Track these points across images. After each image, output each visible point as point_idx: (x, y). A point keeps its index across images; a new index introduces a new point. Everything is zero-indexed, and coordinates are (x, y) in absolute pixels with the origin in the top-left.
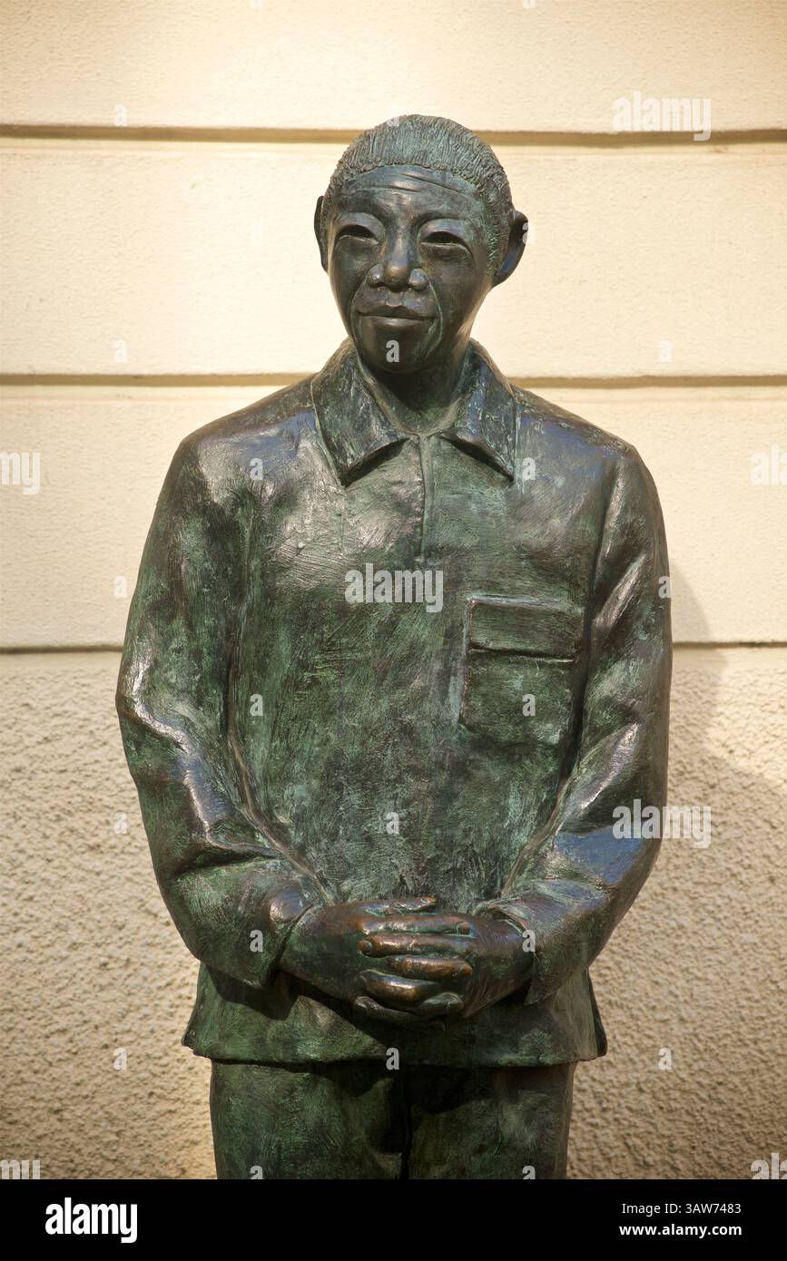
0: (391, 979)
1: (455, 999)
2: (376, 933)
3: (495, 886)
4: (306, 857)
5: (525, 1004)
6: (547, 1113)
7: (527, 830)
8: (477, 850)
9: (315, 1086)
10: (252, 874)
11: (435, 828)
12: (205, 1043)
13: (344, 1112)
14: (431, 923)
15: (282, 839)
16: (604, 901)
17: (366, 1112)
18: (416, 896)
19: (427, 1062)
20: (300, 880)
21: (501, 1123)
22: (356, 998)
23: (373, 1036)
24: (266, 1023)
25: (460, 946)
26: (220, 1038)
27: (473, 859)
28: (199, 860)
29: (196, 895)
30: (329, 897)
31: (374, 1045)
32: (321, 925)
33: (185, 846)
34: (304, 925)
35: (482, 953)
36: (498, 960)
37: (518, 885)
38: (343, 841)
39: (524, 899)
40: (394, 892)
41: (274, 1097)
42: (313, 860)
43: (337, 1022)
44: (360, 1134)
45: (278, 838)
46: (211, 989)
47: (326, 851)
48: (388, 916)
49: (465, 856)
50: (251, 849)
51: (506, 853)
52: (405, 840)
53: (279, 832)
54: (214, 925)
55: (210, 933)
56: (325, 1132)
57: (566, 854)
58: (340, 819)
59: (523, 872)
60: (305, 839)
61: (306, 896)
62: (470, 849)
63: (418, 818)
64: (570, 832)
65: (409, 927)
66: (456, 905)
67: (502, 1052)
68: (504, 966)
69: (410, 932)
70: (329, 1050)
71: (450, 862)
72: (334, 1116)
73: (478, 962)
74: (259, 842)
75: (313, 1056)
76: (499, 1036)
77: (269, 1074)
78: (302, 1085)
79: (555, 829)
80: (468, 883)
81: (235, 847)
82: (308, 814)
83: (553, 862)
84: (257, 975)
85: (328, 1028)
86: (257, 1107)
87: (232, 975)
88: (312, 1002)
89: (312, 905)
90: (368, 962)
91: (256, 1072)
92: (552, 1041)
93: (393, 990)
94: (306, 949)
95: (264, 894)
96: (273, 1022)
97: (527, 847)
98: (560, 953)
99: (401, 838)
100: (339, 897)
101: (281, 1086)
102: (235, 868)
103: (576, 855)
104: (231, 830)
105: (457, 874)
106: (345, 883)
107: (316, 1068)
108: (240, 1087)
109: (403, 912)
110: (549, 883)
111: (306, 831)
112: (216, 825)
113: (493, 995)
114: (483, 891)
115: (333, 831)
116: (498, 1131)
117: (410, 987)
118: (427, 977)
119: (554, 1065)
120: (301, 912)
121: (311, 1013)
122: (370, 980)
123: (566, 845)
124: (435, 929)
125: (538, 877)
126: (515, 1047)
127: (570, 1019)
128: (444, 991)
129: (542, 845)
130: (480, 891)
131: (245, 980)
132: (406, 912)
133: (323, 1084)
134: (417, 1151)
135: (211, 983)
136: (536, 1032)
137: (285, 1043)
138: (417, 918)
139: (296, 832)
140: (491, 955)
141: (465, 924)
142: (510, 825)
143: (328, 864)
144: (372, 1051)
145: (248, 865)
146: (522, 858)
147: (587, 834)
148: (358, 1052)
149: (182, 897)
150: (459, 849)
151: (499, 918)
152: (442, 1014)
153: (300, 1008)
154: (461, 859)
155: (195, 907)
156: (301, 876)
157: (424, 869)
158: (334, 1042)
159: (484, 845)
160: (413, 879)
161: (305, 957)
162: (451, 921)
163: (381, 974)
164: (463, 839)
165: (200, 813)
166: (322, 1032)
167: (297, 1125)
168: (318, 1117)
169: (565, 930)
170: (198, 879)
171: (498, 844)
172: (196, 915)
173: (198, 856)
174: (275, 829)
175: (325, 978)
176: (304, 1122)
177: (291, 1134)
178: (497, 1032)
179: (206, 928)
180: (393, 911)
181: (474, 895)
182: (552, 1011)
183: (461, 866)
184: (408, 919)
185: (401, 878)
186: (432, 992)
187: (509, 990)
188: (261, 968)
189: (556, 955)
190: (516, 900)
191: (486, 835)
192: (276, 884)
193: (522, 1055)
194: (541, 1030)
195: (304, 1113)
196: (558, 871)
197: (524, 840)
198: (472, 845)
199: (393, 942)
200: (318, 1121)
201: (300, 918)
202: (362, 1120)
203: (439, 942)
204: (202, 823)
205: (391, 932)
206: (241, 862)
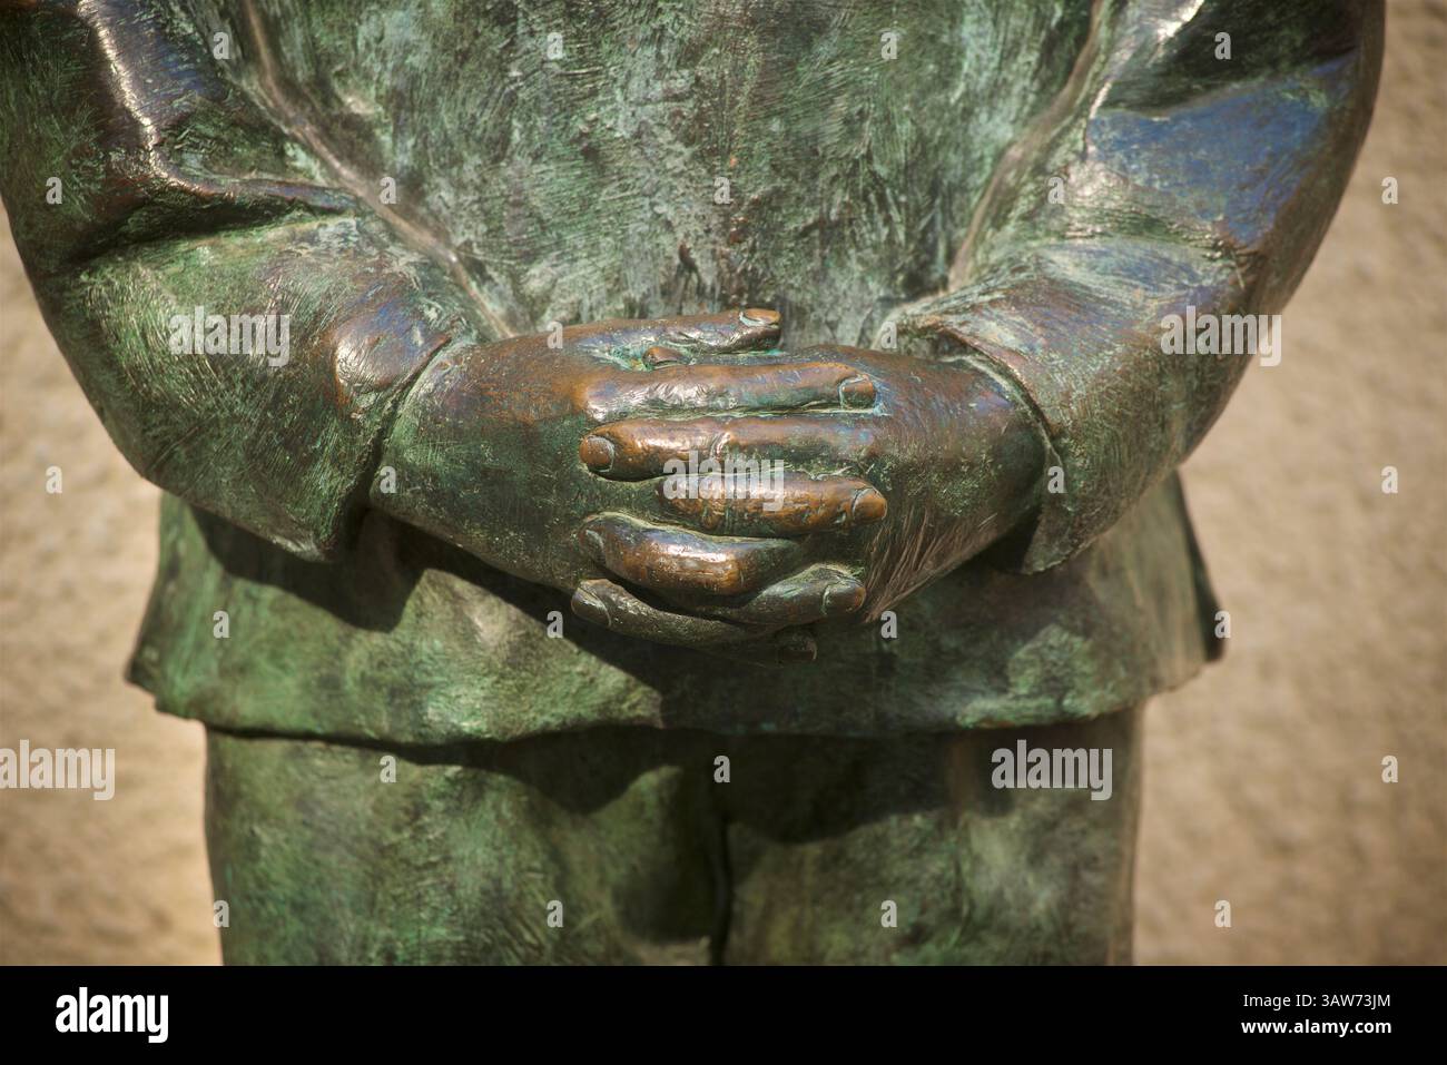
0: (668, 539)
1: (841, 580)
2: (623, 416)
3: (932, 261)
4: (427, 205)
5: (1024, 570)
6: (1084, 832)
7: (1010, 106)
8: (882, 171)
9: (479, 796)
10: (281, 260)
11: (768, 117)
12: (183, 684)
13: (556, 856)
14: (772, 383)
15: (361, 157)
16: (1229, 290)
17: (613, 850)
18: (727, 305)
19: (768, 727)
20: (412, 271)
21: (966, 867)
22: (577, 583)
23: (624, 667)
24: (339, 638)
25: (851, 441)
26: (223, 673)
27: (873, 194)
28: (133, 224)
29: (132, 319)
30: (492, 308)
31: (628, 690)
32: (474, 396)
33: (95, 188)
34: (429, 395)
35: (908, 456)
36: (951, 470)
37: (994, 258)
38: (522, 161)
39: (1014, 299)
40: (666, 292)
41: (370, 825)
42: (445, 212)
43: (528, 635)
44: (599, 905)
45: (349, 155)
46: (193, 543)
47: (477, 188)
48: (656, 367)
49: (851, 188)
50: (275, 190)
51: (959, 172)
52: (687, 152)
53: (350, 139)
54: (186, 397)
55: (176, 417)
56: (508, 913)
57: (1123, 167)
58: (512, 100)
59: (1005, 220)
60: (420, 154)
61: (432, 314)
62: (863, 169)
63: (722, 92)
64: (1130, 106)
65: (710, 395)
66: (831, 317)
67: (967, 693)
68: (969, 483)
69: (717, 410)
70: (510, 710)
71: (812, 204)
72: (531, 869)
73: (897, 480)
74: (296, 170)
75: (468, 726)
76: (956, 651)
77: (354, 767)
78: (442, 796)
79: (1089, 101)
80: (861, 260)
81: (230, 185)
82: (425, 91)
83: (1088, 191)
84: (306, 527)
85: (504, 653)
86: (327, 849)
87: (242, 524)
88: (461, 586)
89: (448, 341)
90: (604, 494)
91: (321, 760)
92: (1092, 654)
93: (676, 567)
94: (436, 459)
95: (318, 315)
96: (361, 634)
97: (1015, 153)
98: (1114, 438)
99: (679, 147)
100: (519, 310)
101: (389, 800)
102: (234, 242)
103: (1150, 169)
104: (218, 140)
105: (831, 235)
106: (535, 270)
107: (475, 754)
108: (279, 799)
109: (694, 351)
110: (1079, 250)
111: (423, 133)
112: (175, 128)
113: (941, 558)
114: (901, 278)
115: (496, 135)
116: (959, 889)
117: (721, 558)
118: (766, 528)
119: (1101, 717)
120: (418, 361)
121: (459, 614)
122: (613, 541)
123: (1120, 144)
124: (782, 398)
125: (1048, 233)
126: (998, 678)
127: (1136, 588)
128: (814, 562)
129: (1052, 146)
130: (893, 277)
131: (278, 540)
132: (705, 353)
133: (499, 790)
134: (750, 931)
135: (191, 527)
136: (1054, 636)
137: (394, 693)
138: (734, 370)
139: (394, 136)
140: (934, 458)
141: (863, 380)
142: (966, 95)
143: (486, 222)
144: (625, 706)
145: (272, 234)
146: (1001, 182)
147: (1181, 110)
148: (587, 709)
149: (94, 323)
150: (834, 171)
151: (950, 353)
152: (811, 618)
153: (427, 600)
154: (840, 196)
155: (131, 349)
156: (415, 258)
157: (744, 230)
158: (522, 688)
159: (901, 156)
160: (714, 256)
161: (436, 478)
162: (826, 373)
163: (641, 523)
164: (844, 141)
165: (129, 96)
166: (489, 663)
167: (434, 898)
168: (488, 876)
169: (1125, 375)
170: (137, 276)
171: (937, 149)
172: (135, 370)
173: (130, 213)
174: (337, 129)
175: (492, 532)
176: (451, 889)
177: (419, 921)
178: (950, 642)
179: (168, 405)
180: (666, 351)
181: (877, 288)
182: (1092, 578)
183: (840, 214)
184: (710, 376)
185: (683, 253)
186: (782, 567)
187: (985, 538)
188: (318, 508)
189: (1103, 442)
190: (992, 303)
191: (905, 129)
192: (349, 286)
193: (1017, 698)
194: (1066, 628)
195: (451, 867)
196: (1101, 215)
197: (1005, 132)
198: (868, 157)
199: (672, 439)
200: (489, 885)
201: (416, 376)
202: (602, 870)
203: (794, 432)
204: (136, 124)
205: (662, 412)
206: (252, 226)
